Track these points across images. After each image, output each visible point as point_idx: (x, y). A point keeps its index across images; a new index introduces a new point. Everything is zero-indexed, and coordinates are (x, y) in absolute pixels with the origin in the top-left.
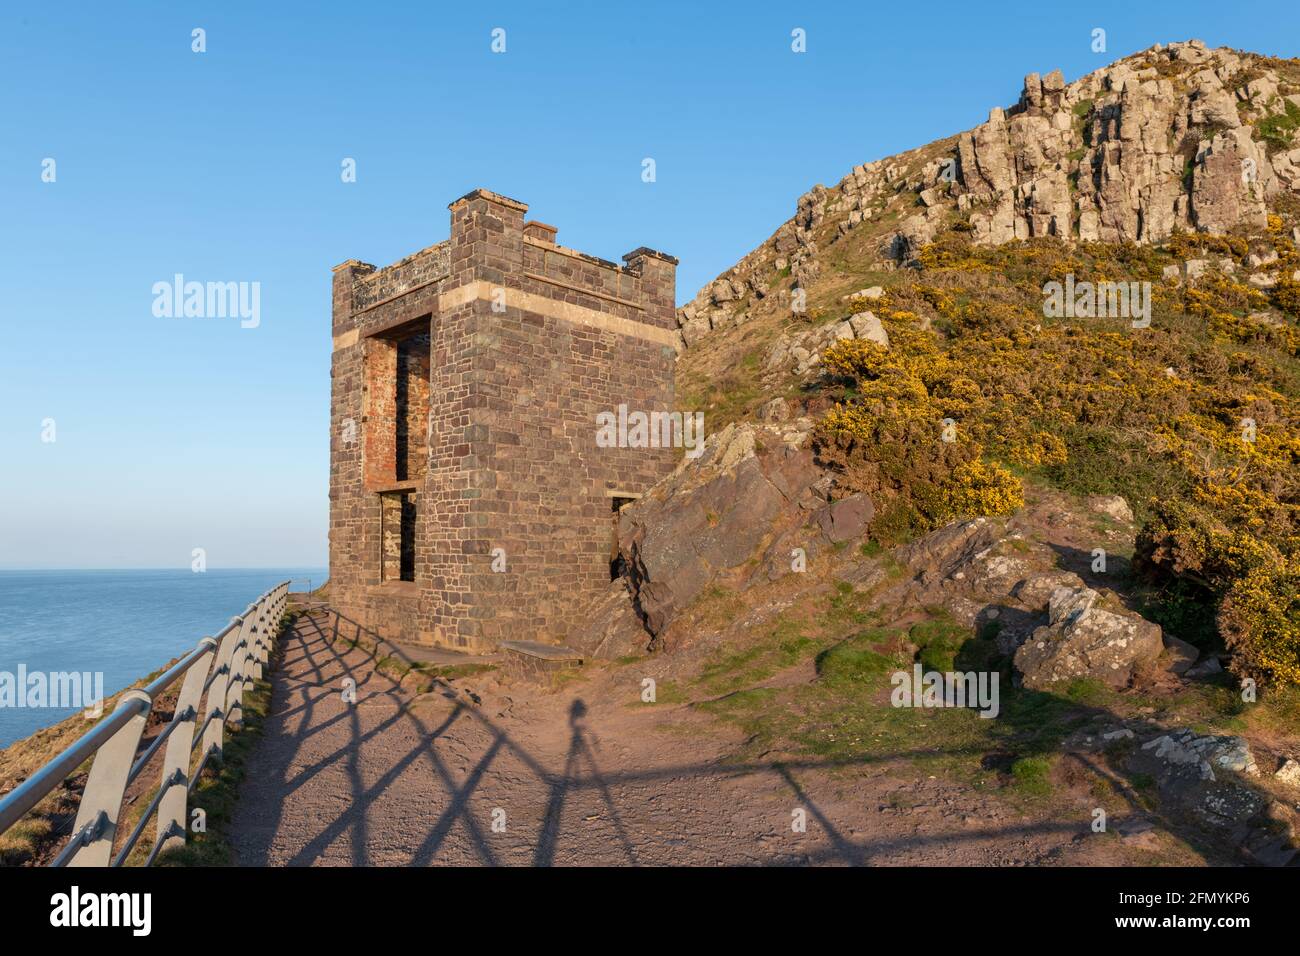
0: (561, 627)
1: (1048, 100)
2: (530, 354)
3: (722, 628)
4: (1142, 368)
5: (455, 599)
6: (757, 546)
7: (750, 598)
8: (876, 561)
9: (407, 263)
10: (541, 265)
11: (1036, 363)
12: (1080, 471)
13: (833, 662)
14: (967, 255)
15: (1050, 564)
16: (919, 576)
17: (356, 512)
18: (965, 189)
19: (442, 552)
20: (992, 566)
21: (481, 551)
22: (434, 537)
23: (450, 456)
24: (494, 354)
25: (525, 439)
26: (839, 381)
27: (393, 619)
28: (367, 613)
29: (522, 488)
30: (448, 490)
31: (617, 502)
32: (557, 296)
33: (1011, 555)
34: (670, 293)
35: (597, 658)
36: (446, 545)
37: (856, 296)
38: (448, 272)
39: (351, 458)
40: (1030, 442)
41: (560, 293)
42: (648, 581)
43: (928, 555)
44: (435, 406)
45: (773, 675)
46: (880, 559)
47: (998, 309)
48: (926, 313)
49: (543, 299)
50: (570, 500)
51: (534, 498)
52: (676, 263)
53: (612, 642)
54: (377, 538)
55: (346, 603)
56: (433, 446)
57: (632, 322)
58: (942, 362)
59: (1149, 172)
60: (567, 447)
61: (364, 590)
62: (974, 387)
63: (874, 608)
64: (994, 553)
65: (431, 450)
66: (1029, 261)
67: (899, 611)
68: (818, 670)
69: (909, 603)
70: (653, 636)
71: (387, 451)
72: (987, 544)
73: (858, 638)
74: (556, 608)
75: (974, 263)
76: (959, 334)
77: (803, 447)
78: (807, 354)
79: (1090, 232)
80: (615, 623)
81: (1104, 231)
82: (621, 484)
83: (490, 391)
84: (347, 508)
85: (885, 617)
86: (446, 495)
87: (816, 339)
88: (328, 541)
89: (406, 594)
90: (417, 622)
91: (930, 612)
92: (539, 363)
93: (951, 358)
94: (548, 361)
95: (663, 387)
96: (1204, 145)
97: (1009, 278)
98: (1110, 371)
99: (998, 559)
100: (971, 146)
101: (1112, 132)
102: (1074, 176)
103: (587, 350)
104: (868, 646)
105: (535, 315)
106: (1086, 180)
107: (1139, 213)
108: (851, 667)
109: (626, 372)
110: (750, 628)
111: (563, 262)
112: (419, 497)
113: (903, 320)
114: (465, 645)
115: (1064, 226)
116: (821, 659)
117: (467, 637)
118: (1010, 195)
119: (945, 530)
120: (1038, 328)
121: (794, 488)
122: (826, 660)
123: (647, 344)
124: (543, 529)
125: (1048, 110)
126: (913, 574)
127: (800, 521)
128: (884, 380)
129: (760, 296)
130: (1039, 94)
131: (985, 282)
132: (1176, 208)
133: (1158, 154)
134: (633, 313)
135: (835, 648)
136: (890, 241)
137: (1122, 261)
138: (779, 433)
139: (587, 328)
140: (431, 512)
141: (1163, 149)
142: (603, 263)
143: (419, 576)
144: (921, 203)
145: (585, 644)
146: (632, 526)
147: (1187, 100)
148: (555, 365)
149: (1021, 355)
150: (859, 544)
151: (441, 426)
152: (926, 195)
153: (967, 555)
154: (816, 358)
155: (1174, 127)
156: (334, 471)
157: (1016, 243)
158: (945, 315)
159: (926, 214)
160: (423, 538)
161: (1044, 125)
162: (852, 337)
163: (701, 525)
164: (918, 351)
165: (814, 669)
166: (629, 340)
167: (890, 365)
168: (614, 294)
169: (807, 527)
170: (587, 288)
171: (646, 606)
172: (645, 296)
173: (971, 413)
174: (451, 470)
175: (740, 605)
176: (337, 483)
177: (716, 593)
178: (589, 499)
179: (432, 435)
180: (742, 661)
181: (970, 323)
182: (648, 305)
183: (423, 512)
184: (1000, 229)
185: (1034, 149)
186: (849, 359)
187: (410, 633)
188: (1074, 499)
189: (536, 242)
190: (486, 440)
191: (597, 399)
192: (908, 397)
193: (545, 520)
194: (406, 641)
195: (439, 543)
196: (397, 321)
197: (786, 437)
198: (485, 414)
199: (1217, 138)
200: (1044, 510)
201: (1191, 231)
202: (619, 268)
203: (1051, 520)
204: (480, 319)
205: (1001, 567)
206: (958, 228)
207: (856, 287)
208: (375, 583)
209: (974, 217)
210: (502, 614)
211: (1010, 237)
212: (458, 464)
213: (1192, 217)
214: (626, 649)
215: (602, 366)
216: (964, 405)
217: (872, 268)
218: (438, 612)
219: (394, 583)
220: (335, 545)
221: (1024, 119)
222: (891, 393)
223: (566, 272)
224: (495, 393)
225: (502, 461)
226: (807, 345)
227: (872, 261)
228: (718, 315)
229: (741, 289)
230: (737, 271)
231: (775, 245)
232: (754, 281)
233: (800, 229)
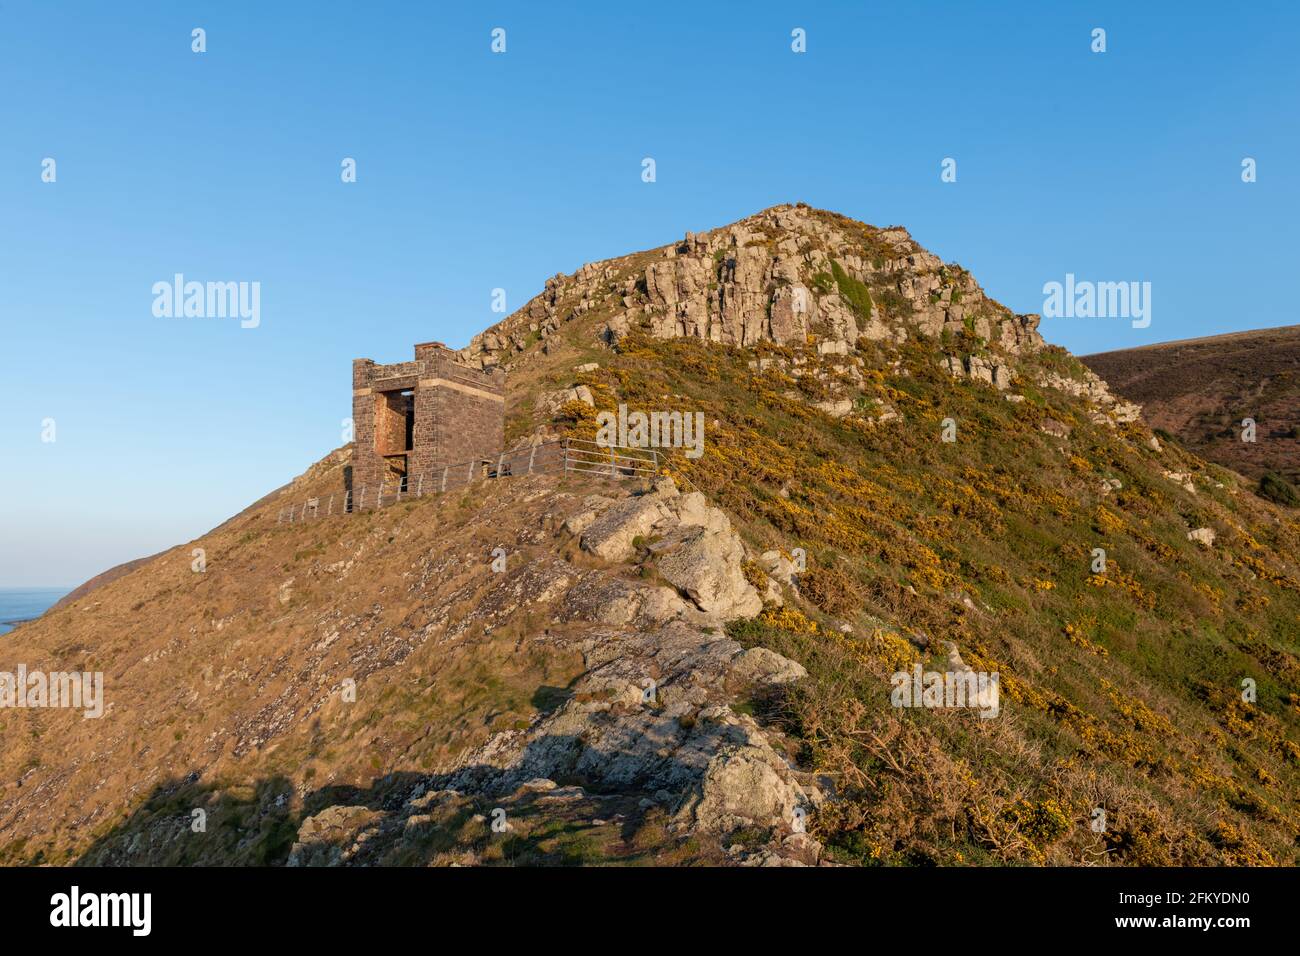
1: (699, 249)
18: (650, 301)
26: (569, 419)
37: (581, 367)
48: (615, 385)
59: (749, 303)
66: (678, 352)
75: (648, 351)
78: (555, 404)
79: (716, 336)
81: (724, 335)
96: (777, 291)
97: (664, 364)
100: (652, 275)
101: (731, 277)
102: (710, 300)
106: (716, 304)
107: (744, 326)
113: (603, 388)
115: (702, 331)
118: (674, 308)
125: (699, 255)
129: (519, 349)
130: (694, 244)
131: (650, 366)
132: (762, 326)
133: (755, 293)
136: (604, 330)
137: (729, 355)
141: (758, 291)
144: (623, 304)
147: (772, 262)
152: (627, 300)
154: (559, 407)
155: (764, 278)
157: (676, 339)
159: (626, 314)
161: (696, 265)
162: (576, 399)
184: (667, 329)
185: (689, 280)
186: (574, 409)
199: (784, 288)
201: (769, 340)
207: (582, 361)
209: (653, 320)
211: (673, 334)
213: (770, 332)
217: (593, 348)
221: (684, 259)
226: (555, 399)
227: (593, 341)
228: (488, 360)
229: (505, 342)
230: (501, 328)
231: (528, 311)
232: (514, 337)
233: (547, 303)
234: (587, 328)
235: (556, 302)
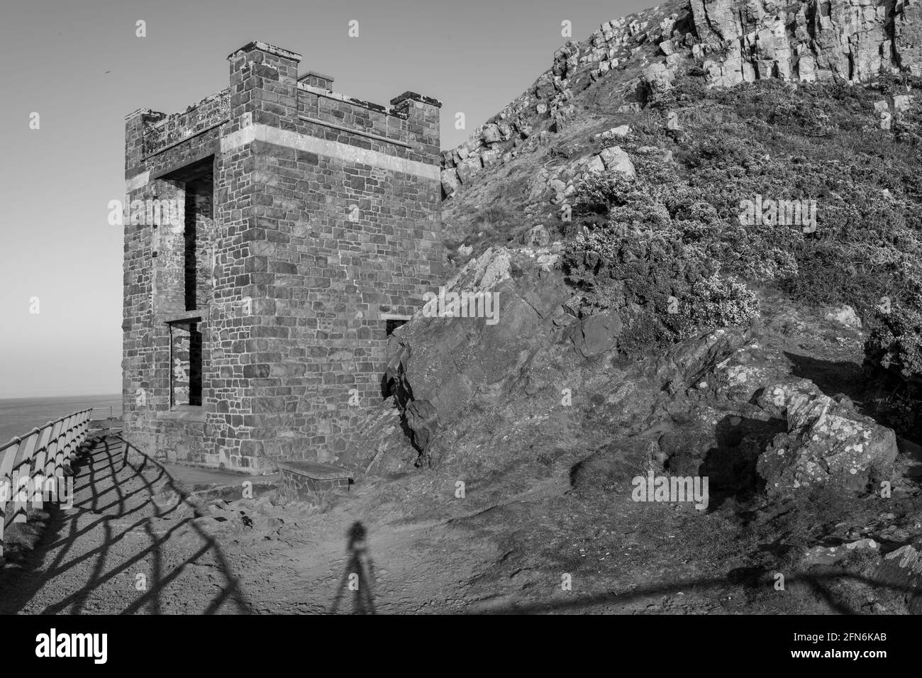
0: (339, 444)
2: (306, 190)
3: (483, 442)
4: (861, 190)
5: (238, 421)
6: (515, 362)
7: (508, 412)
8: (625, 373)
9: (192, 110)
10: (314, 109)
11: (767, 187)
12: (811, 283)
13: (587, 473)
14: (703, 96)
15: (786, 371)
16: (666, 387)
17: (147, 341)
18: (699, 40)
19: (226, 377)
20: (732, 375)
21: (262, 375)
22: (219, 363)
23: (232, 286)
24: (272, 191)
25: (302, 268)
26: (592, 208)
27: (181, 443)
28: (158, 437)
29: (300, 314)
30: (231, 318)
31: (392, 325)
32: (330, 137)
33: (750, 364)
34: (435, 133)
35: (370, 474)
36: (229, 370)
37: (606, 134)
38: (229, 117)
39: (143, 290)
40: (763, 258)
41: (332, 134)
42: (413, 400)
43: (673, 366)
44: (218, 240)
45: (531, 487)
46: (629, 370)
47: (731, 141)
48: (668, 147)
49: (317, 139)
50: (346, 323)
51: (312, 323)
52: (439, 105)
53: (384, 458)
54: (167, 365)
55: (138, 429)
56: (216, 277)
57: (400, 159)
58: (683, 188)
59: (856, 22)
60: (343, 275)
61: (155, 416)
62: (711, 209)
63: (626, 418)
64: (734, 363)
65: (215, 281)
66: (756, 100)
67: (649, 420)
68: (573, 482)
69: (658, 412)
70: (420, 452)
71: (176, 284)
72: (727, 354)
73: (611, 448)
74: (335, 426)
75: (709, 103)
76: (698, 165)
77: (555, 268)
78: (563, 185)
79: (808, 73)
80: (386, 440)
81: (821, 72)
82: (395, 308)
83: (269, 225)
84: (139, 338)
85: (636, 426)
86: (229, 323)
87: (571, 171)
88: (122, 370)
89: (192, 418)
90: (203, 444)
91: (677, 421)
92: (314, 198)
93: (691, 185)
94: (323, 196)
95: (431, 218)
97: (740, 115)
98: (833, 193)
99: (738, 368)
100: (701, 3)
102: (791, 27)
103: (359, 185)
104: (620, 456)
105: (309, 154)
106: (802, 30)
107: (850, 57)
108: (603, 478)
109: (396, 205)
110: (509, 442)
111: (336, 106)
112: (205, 325)
113: (648, 153)
114: (247, 466)
115: (785, 69)
116: (575, 471)
117: (249, 458)
118: (737, 44)
119: (688, 342)
120: (768, 157)
121: (548, 306)
122: (580, 471)
123: (415, 179)
124: (321, 351)
126: (660, 384)
127: (555, 338)
128: (630, 206)
129: (524, 137)
131: (719, 119)
132: (881, 51)
133: (863, 6)
134: (401, 151)
135: (589, 459)
136: (634, 86)
137: (837, 98)
138: (533, 256)
139: (359, 166)
140: (215, 339)
142: (372, 107)
143: (205, 400)
144: (660, 52)
145: (359, 460)
146: (400, 347)
148: (329, 199)
149: (753, 181)
150: (609, 357)
151: (224, 257)
152: (665, 46)
153: (709, 364)
154: (571, 189)
156: (127, 303)
157: (743, 86)
158: (685, 148)
159: (665, 62)
160: (208, 364)
162: (602, 168)
163: (462, 344)
164: (662, 180)
165: (568, 481)
166: (398, 175)
167: (636, 193)
168: (383, 134)
169: (561, 343)
170: (358, 129)
171: (414, 423)
172: (412, 136)
173: (709, 233)
174: (233, 299)
175: (500, 419)
176: (130, 314)
177: (477, 408)
178: (364, 323)
179: (216, 267)
180: (501, 474)
181: (707, 155)
182: (415, 144)
183: (208, 340)
184: (730, 74)
185: (756, 4)
186: (600, 188)
187: (197, 456)
188: (806, 309)
189: (309, 88)
190: (265, 270)
191: (369, 230)
192: (652, 220)
193: (322, 343)
194: (193, 463)
195: (223, 368)
196: (184, 163)
197: (540, 259)
198: (263, 247)
200: (778, 320)
201: (895, 71)
202: (387, 110)
203: (786, 329)
204: (257, 159)
205: (741, 375)
206: (694, 73)
207: (606, 126)
208: (164, 408)
209: (707, 64)
210: (283, 434)
211: (739, 80)
212: (239, 293)
213: (896, 59)
214: (396, 465)
215: (374, 200)
216: (702, 226)
217: (620, 110)
218: (223, 434)
219: (183, 408)
220: (128, 373)
222: (637, 217)
223: (338, 115)
224: (273, 226)
225: (281, 289)
226: (564, 177)
227: (621, 103)
228: (487, 155)
229: (508, 131)
230: (503, 116)
231: (535, 92)
232: (517, 123)
233: (557, 78)
234: (611, 89)
235: (568, 74)
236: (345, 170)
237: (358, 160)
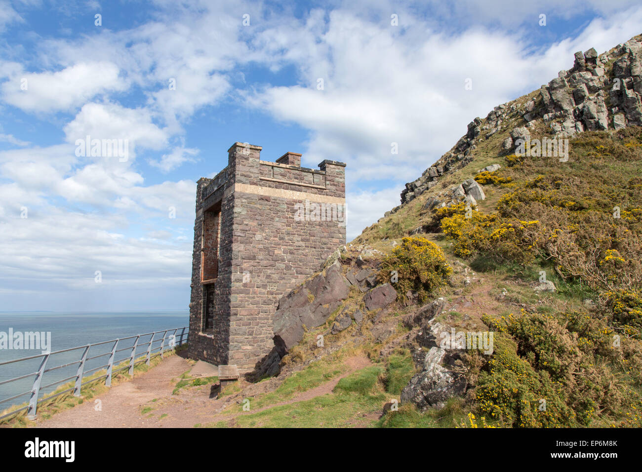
2: (263, 215)
10: (270, 173)
23: (225, 267)
24: (243, 217)
25: (259, 257)
29: (257, 282)
32: (278, 187)
34: (341, 180)
38: (227, 180)
41: (279, 185)
49: (270, 189)
52: (344, 166)
57: (320, 196)
60: (283, 260)
83: (240, 235)
84: (196, 292)
92: (267, 219)
94: (273, 218)
100: (547, 91)
103: (294, 211)
105: (266, 196)
111: (282, 171)
124: (269, 302)
134: (321, 192)
139: (294, 201)
140: (218, 295)
142: (304, 169)
148: (276, 220)
151: (223, 252)
161: (589, 76)
168: (310, 183)
170: (295, 182)
172: (328, 183)
182: (329, 187)
191: (300, 235)
193: (271, 297)
196: (212, 204)
202: (313, 171)
210: (245, 347)
212: (227, 271)
221: (577, 74)
223: (283, 175)
224: (243, 235)
225: (246, 268)
232: (448, 166)
236: (286, 204)
237: (294, 198)
